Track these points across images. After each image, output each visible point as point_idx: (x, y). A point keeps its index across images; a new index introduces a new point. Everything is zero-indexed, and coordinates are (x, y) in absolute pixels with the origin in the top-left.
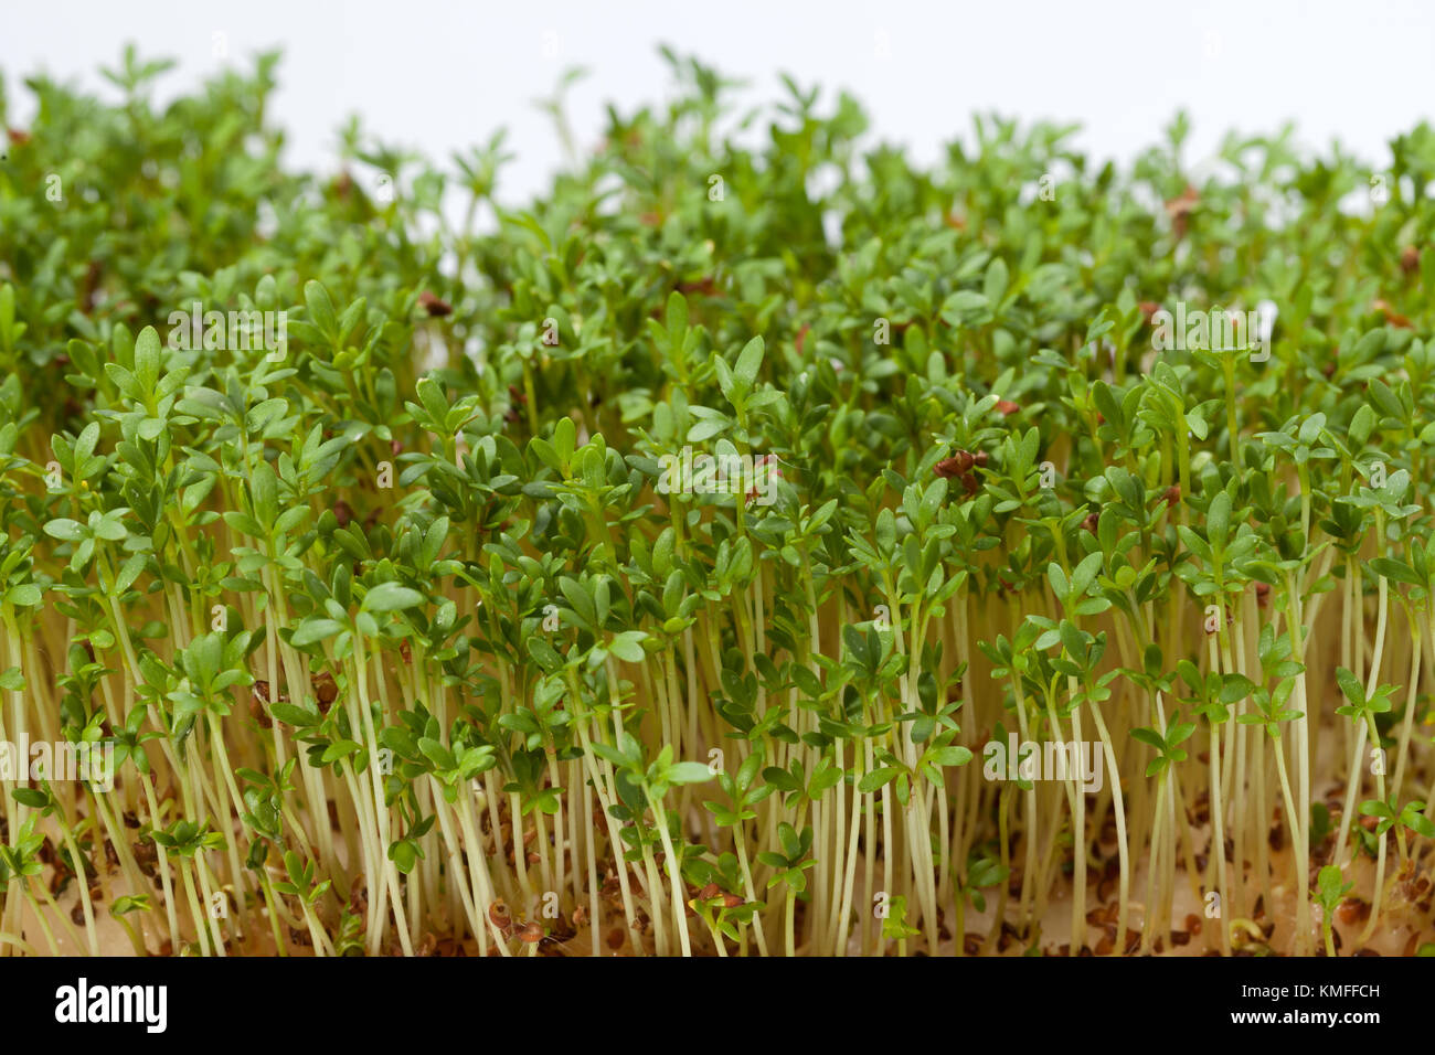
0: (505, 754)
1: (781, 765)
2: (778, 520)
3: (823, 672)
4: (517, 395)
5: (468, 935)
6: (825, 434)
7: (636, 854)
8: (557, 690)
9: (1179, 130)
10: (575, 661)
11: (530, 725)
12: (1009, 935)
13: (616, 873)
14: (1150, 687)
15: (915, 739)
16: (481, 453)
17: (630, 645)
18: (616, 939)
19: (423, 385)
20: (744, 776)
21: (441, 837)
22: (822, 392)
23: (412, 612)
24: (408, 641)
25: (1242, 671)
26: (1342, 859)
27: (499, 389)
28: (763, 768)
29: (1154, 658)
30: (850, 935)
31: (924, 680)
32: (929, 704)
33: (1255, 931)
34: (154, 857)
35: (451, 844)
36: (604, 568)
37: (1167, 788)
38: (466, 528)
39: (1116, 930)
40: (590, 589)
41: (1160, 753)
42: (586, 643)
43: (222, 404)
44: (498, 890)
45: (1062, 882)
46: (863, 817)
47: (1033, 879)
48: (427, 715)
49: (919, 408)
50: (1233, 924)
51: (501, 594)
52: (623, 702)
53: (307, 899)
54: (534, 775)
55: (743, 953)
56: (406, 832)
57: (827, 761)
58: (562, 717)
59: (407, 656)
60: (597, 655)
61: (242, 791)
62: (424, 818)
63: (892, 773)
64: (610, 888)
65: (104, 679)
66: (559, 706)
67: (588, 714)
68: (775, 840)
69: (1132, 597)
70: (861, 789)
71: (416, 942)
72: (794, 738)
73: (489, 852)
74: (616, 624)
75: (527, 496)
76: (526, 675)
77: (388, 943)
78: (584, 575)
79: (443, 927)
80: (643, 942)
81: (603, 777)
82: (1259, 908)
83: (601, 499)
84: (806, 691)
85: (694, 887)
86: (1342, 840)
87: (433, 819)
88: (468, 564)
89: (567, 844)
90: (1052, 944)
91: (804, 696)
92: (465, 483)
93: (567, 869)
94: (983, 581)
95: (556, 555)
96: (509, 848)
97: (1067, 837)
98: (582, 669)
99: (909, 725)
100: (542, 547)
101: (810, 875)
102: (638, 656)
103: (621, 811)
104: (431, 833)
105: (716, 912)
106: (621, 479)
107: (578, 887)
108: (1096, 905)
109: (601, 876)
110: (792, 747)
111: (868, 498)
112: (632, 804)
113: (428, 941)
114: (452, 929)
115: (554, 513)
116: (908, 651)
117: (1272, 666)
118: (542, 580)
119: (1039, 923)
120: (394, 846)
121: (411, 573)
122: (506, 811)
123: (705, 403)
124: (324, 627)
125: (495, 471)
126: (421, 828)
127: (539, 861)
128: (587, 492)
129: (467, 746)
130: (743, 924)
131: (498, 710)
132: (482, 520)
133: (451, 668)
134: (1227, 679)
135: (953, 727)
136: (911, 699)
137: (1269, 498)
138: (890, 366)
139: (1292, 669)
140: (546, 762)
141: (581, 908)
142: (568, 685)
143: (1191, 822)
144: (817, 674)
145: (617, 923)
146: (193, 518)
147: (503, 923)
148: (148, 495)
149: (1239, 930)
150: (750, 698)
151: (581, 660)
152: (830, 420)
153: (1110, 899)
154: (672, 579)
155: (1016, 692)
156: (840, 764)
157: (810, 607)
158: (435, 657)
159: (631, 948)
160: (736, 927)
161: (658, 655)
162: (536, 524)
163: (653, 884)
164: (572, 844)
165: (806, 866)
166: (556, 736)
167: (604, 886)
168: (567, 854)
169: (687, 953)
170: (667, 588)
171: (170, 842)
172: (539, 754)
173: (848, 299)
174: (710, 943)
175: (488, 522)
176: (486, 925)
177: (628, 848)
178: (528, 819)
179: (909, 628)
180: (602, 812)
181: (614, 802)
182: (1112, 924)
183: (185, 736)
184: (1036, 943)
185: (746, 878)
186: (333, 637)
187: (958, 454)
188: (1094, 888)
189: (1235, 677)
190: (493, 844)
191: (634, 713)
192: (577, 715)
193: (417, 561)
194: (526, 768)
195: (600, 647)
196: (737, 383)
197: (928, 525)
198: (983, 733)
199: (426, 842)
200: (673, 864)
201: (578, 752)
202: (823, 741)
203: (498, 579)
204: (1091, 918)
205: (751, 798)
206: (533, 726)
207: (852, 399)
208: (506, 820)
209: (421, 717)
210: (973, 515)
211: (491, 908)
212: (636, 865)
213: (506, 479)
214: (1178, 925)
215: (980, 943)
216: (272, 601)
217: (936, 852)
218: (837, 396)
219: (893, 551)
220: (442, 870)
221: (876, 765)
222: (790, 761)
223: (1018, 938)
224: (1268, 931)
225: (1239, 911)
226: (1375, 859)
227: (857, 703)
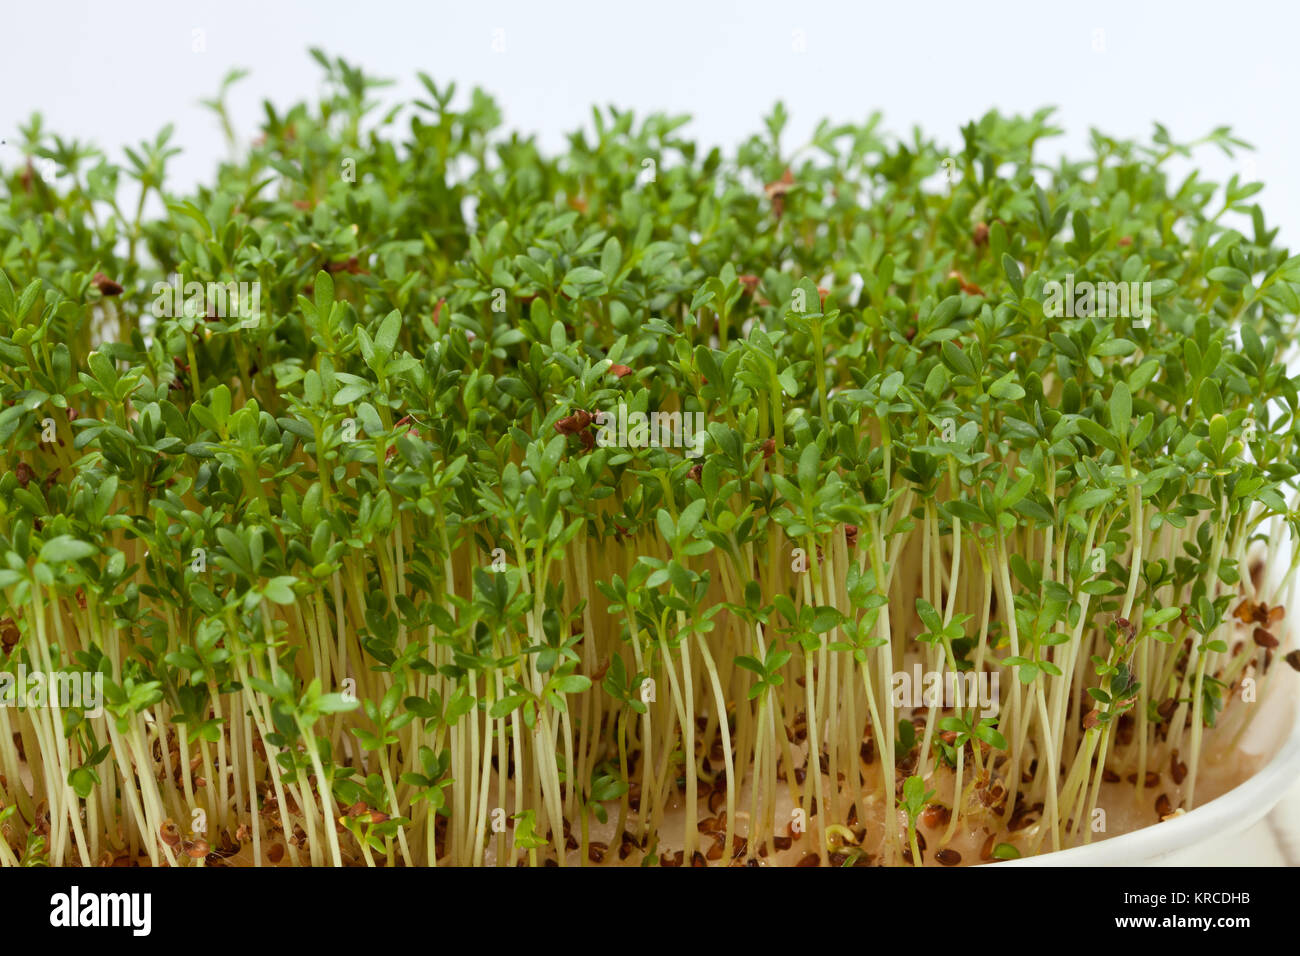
0: (172, 688)
1: (422, 695)
2: (414, 474)
3: (457, 610)
4: (181, 366)
5: (143, 853)
6: (459, 397)
7: (291, 777)
8: (217, 631)
9: (777, 120)
10: (233, 604)
11: (194, 663)
12: (629, 843)
13: (274, 794)
14: (750, 619)
15: (540, 669)
16: (147, 418)
17: (282, 589)
18: (278, 852)
19: (94, 357)
20: (387, 706)
21: (116, 766)
22: (456, 359)
23: (85, 562)
24: (82, 588)
25: (833, 604)
26: (925, 771)
27: (166, 360)
28: (405, 697)
29: (753, 593)
30: (486, 846)
31: (548, 616)
32: (553, 637)
33: (849, 836)
35: (125, 771)
36: (259, 520)
37: (768, 709)
38: (134, 486)
39: (724, 837)
40: (246, 539)
41: (760, 678)
42: (242, 587)
44: (169, 812)
45: (676, 795)
46: (495, 741)
47: (650, 793)
48: (100, 654)
49: (542, 372)
50: (828, 831)
51: (166, 545)
52: (276, 641)
54: (199, 708)
55: (390, 863)
56: (84, 760)
57: (462, 691)
58: (222, 655)
59: (83, 602)
60: (252, 598)
62: (101, 748)
63: (521, 700)
64: (269, 807)
66: (220, 644)
67: (247, 651)
68: (417, 762)
69: (732, 539)
70: (492, 714)
71: (95, 859)
72: (432, 670)
73: (160, 778)
74: (270, 570)
75: (190, 455)
76: (190, 618)
78: (240, 526)
79: (120, 845)
80: (300, 856)
81: (261, 708)
82: (852, 815)
83: (255, 457)
84: (442, 628)
85: (346, 806)
86: (924, 753)
87: (108, 748)
88: (136, 518)
89: (230, 768)
90: (669, 850)
91: (440, 633)
92: (133, 445)
93: (231, 792)
94: (601, 526)
95: (216, 509)
96: (178, 773)
97: (679, 754)
98: (239, 611)
99: (536, 657)
100: (205, 501)
101: (449, 793)
102: (288, 598)
103: (277, 739)
104: (107, 760)
105: (364, 828)
106: (274, 438)
107: (241, 807)
108: (708, 815)
109: (261, 797)
110: (432, 678)
111: (496, 453)
112: (286, 731)
113: (106, 858)
114: (128, 847)
115: (214, 471)
116: (533, 590)
117: (859, 597)
118: (202, 532)
119: (656, 832)
120: (73, 773)
121: (84, 527)
122: (174, 740)
123: (350, 371)
124: (5, 577)
125: (161, 434)
126: (98, 756)
127: (205, 784)
128: (243, 452)
129: (137, 682)
130: (389, 838)
131: (165, 649)
132: (149, 479)
133: (123, 612)
134: (818, 611)
135: (575, 658)
136: (536, 634)
137: (854, 448)
138: (517, 335)
139: (875, 601)
140: (209, 696)
141: (243, 826)
142: (227, 625)
143: (790, 740)
144: (452, 613)
145: (277, 839)
147: (173, 841)
149: (835, 835)
150: (391, 635)
151: (237, 603)
152: (462, 384)
153: (720, 810)
154: (320, 528)
155: (631, 627)
156: (474, 693)
157: (444, 552)
158: (107, 603)
159: (289, 861)
160: (383, 841)
161: (309, 598)
162: (198, 481)
163: (306, 802)
164: (234, 769)
165: (445, 784)
166: (218, 671)
167: (264, 806)
168: (231, 779)
169: (338, 863)
170: (315, 537)
172: (202, 688)
173: (479, 275)
174: (360, 856)
175: (154, 480)
176: (158, 843)
177: (284, 771)
178: (194, 748)
179: (534, 570)
180: (260, 740)
181: (271, 730)
182: (721, 832)
184: (653, 851)
185: (391, 797)
186: (14, 586)
187: (576, 413)
188: (705, 800)
189: (827, 609)
190: (163, 770)
191: (288, 650)
192: (235, 653)
193: (89, 515)
194: (190, 702)
195: (256, 591)
196: (377, 351)
197: (549, 477)
199: (103, 769)
200: (324, 787)
201: (238, 686)
202: (458, 672)
203: (163, 531)
204: (702, 827)
205: (394, 724)
207: (482, 367)
208: (174, 748)
209: (95, 657)
210: (589, 468)
211: (162, 828)
212: (292, 787)
213: (170, 440)
214: (781, 832)
215: (604, 851)
217: (561, 770)
218: (470, 363)
219: (517, 501)
220: (118, 794)
221: (506, 693)
222: (429, 691)
223: (638, 846)
224: (861, 836)
225: (834, 818)
226: (954, 769)
227: (487, 638)
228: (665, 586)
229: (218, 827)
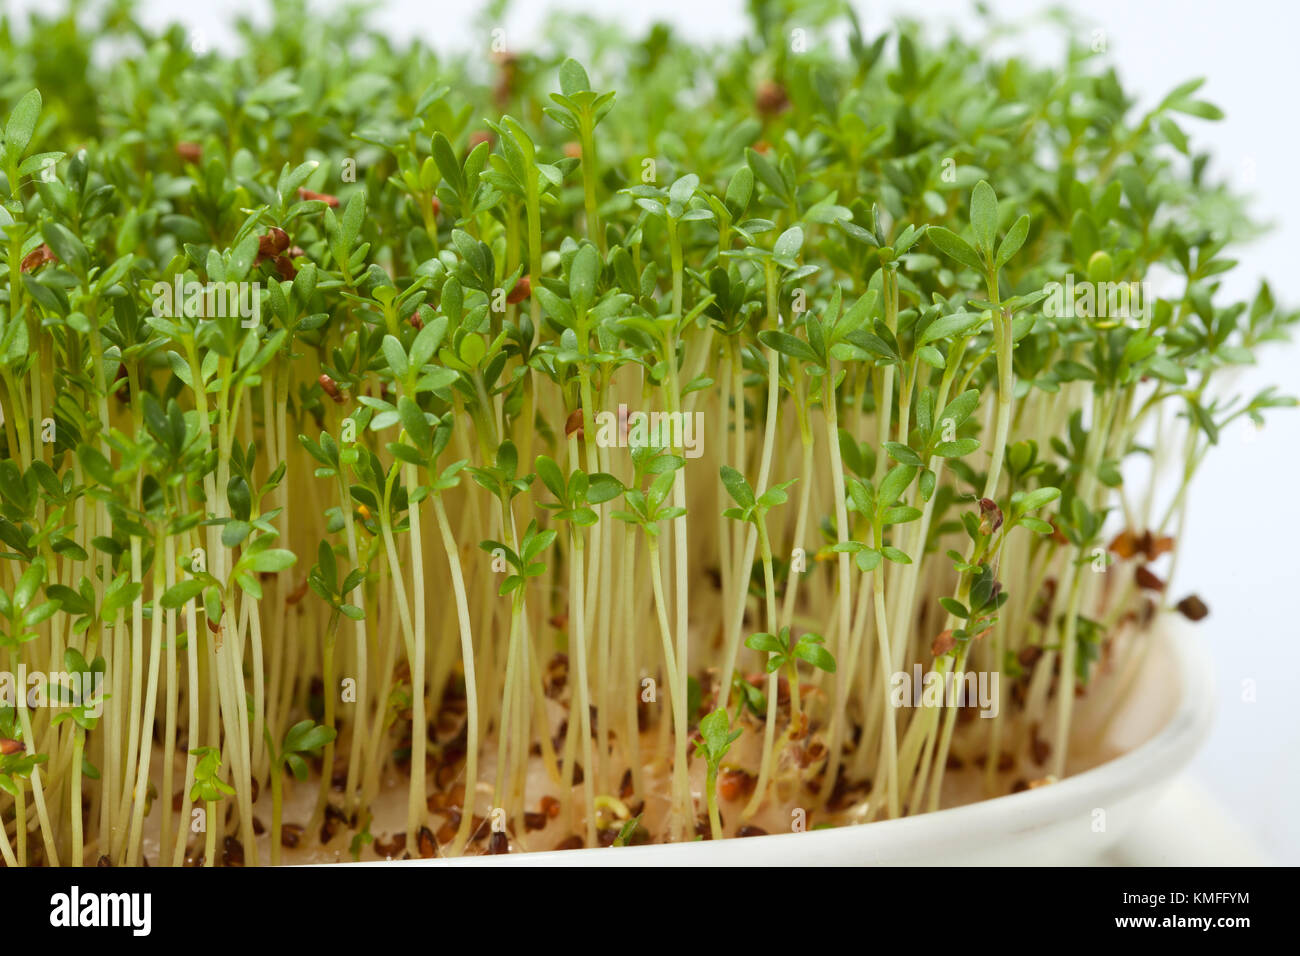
1: (66, 583)
3: (114, 454)
6: (112, 229)
12: (334, 821)
14: (503, 490)
15: (224, 546)
25: (609, 471)
28: (44, 586)
29: (507, 454)
30: (146, 814)
31: (234, 485)
32: (240, 511)
33: (621, 810)
37: (519, 623)
39: (460, 816)
47: (362, 753)
49: (221, 201)
50: (598, 801)
63: (198, 586)
69: (479, 381)
70: (161, 606)
72: (79, 551)
82: (627, 784)
86: (722, 698)
90: (384, 835)
94: (298, 403)
99: (216, 531)
110: (79, 563)
116: (215, 444)
117: (645, 464)
119: (368, 810)
134: (594, 479)
136: (218, 504)
139: (667, 464)
143: (546, 691)
144: (107, 455)
149: (604, 809)
153: (452, 784)
156: (137, 578)
179: (217, 421)
182: (455, 808)
184: (366, 830)
187: (271, 232)
188: (432, 776)
189: (602, 476)
198: (300, 583)
202: (116, 547)
204: (432, 804)
205: (31, 618)
210: (295, 292)
214: (534, 808)
215: (300, 833)
217: (251, 709)
221: (180, 577)
223: (345, 823)
224: (637, 811)
225: (603, 787)
226: (763, 718)
227: (158, 495)
228: (393, 431)
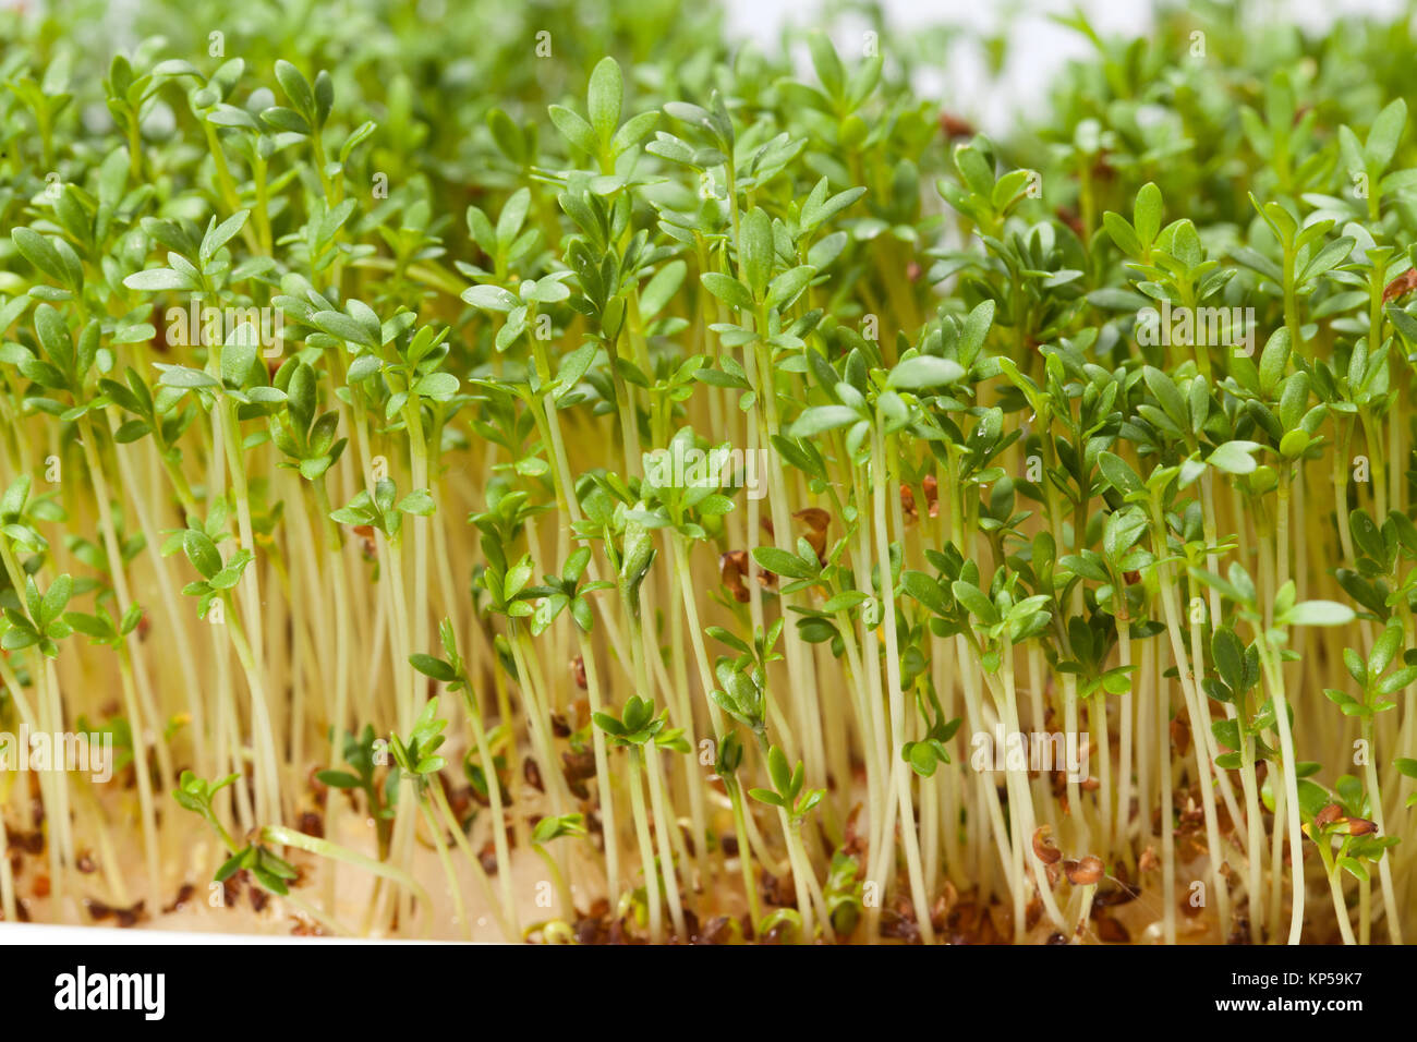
8: (1137, 525)
10: (1161, 481)
11: (1097, 572)
13: (1199, 803)
16: (1036, 239)
17: (1238, 457)
19: (963, 153)
20: (1378, 659)
34: (591, 771)
43: (705, 121)
48: (961, 559)
51: (1062, 403)
53: (791, 812)
54: (1099, 655)
56: (923, 733)
58: (1141, 565)
60: (1191, 469)
61: (714, 664)
62: (948, 720)
64: (1190, 825)
65: (530, 523)
71: (931, 893)
75: (1089, 306)
77: (893, 895)
83: (1195, 288)
87: (960, 724)
95: (1131, 371)
98: (1170, 489)
102: (1248, 466)
103: (1216, 688)
104: (957, 739)
105: (1336, 846)
107: (1147, 832)
109: (1177, 812)
113: (945, 893)
115: (1124, 332)
120: (909, 747)
124: (831, 415)
125: (1054, 266)
126: (943, 731)
127: (1095, 787)
128: (1178, 282)
129: (1016, 595)
130: (1367, 863)
132: (1033, 328)
133: (990, 509)
140: (1115, 636)
141: (1149, 856)
142: (1150, 517)
146: (653, 327)
147: (1050, 856)
148: (599, 267)
150: (1388, 555)
151: (1169, 477)
154: (1292, 382)
158: (975, 477)
167: (1181, 823)
168: (1134, 802)
171: (615, 727)
176: (1026, 866)
183: (638, 580)
185: (1374, 802)
186: (843, 429)
192: (1159, 563)
194: (1087, 643)
195: (1196, 460)
196: (1370, 162)
201: (1157, 627)
206: (1103, 575)
211: (1036, 836)
213: (1067, 275)
216: (760, 405)
229: (1111, 855)
